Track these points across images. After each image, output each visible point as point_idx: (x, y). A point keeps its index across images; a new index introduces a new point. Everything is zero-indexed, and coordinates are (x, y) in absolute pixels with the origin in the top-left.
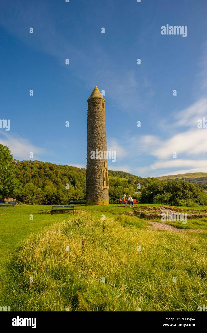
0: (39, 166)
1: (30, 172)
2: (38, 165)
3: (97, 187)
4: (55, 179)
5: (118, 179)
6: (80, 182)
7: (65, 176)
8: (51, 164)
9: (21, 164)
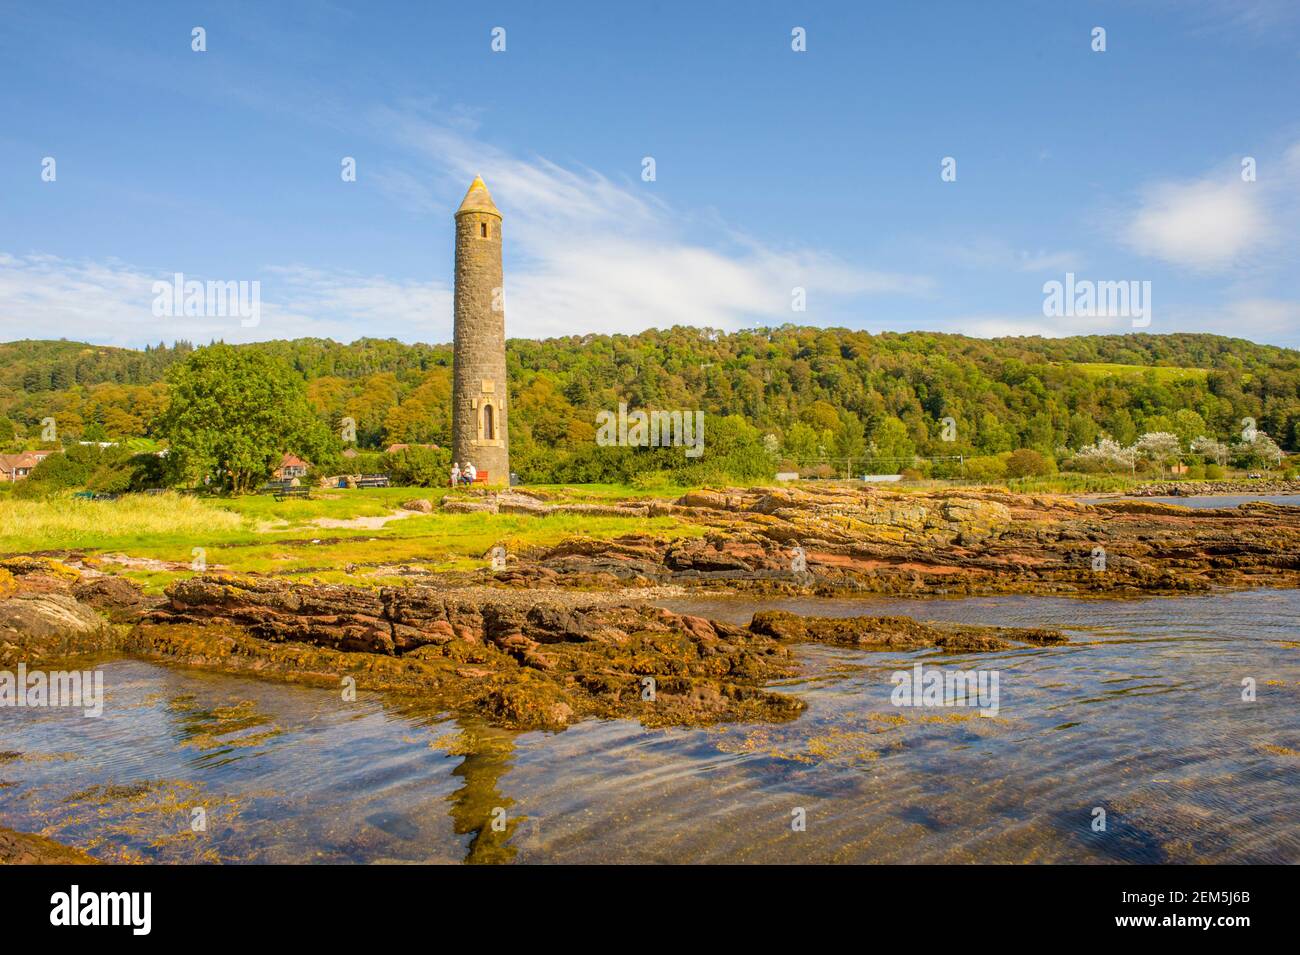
0: (800, 346)
1: (760, 372)
2: (794, 343)
3: (463, 444)
4: (856, 392)
5: (1149, 378)
6: (959, 401)
7: (898, 378)
8: (848, 332)
9: (732, 343)
